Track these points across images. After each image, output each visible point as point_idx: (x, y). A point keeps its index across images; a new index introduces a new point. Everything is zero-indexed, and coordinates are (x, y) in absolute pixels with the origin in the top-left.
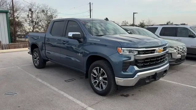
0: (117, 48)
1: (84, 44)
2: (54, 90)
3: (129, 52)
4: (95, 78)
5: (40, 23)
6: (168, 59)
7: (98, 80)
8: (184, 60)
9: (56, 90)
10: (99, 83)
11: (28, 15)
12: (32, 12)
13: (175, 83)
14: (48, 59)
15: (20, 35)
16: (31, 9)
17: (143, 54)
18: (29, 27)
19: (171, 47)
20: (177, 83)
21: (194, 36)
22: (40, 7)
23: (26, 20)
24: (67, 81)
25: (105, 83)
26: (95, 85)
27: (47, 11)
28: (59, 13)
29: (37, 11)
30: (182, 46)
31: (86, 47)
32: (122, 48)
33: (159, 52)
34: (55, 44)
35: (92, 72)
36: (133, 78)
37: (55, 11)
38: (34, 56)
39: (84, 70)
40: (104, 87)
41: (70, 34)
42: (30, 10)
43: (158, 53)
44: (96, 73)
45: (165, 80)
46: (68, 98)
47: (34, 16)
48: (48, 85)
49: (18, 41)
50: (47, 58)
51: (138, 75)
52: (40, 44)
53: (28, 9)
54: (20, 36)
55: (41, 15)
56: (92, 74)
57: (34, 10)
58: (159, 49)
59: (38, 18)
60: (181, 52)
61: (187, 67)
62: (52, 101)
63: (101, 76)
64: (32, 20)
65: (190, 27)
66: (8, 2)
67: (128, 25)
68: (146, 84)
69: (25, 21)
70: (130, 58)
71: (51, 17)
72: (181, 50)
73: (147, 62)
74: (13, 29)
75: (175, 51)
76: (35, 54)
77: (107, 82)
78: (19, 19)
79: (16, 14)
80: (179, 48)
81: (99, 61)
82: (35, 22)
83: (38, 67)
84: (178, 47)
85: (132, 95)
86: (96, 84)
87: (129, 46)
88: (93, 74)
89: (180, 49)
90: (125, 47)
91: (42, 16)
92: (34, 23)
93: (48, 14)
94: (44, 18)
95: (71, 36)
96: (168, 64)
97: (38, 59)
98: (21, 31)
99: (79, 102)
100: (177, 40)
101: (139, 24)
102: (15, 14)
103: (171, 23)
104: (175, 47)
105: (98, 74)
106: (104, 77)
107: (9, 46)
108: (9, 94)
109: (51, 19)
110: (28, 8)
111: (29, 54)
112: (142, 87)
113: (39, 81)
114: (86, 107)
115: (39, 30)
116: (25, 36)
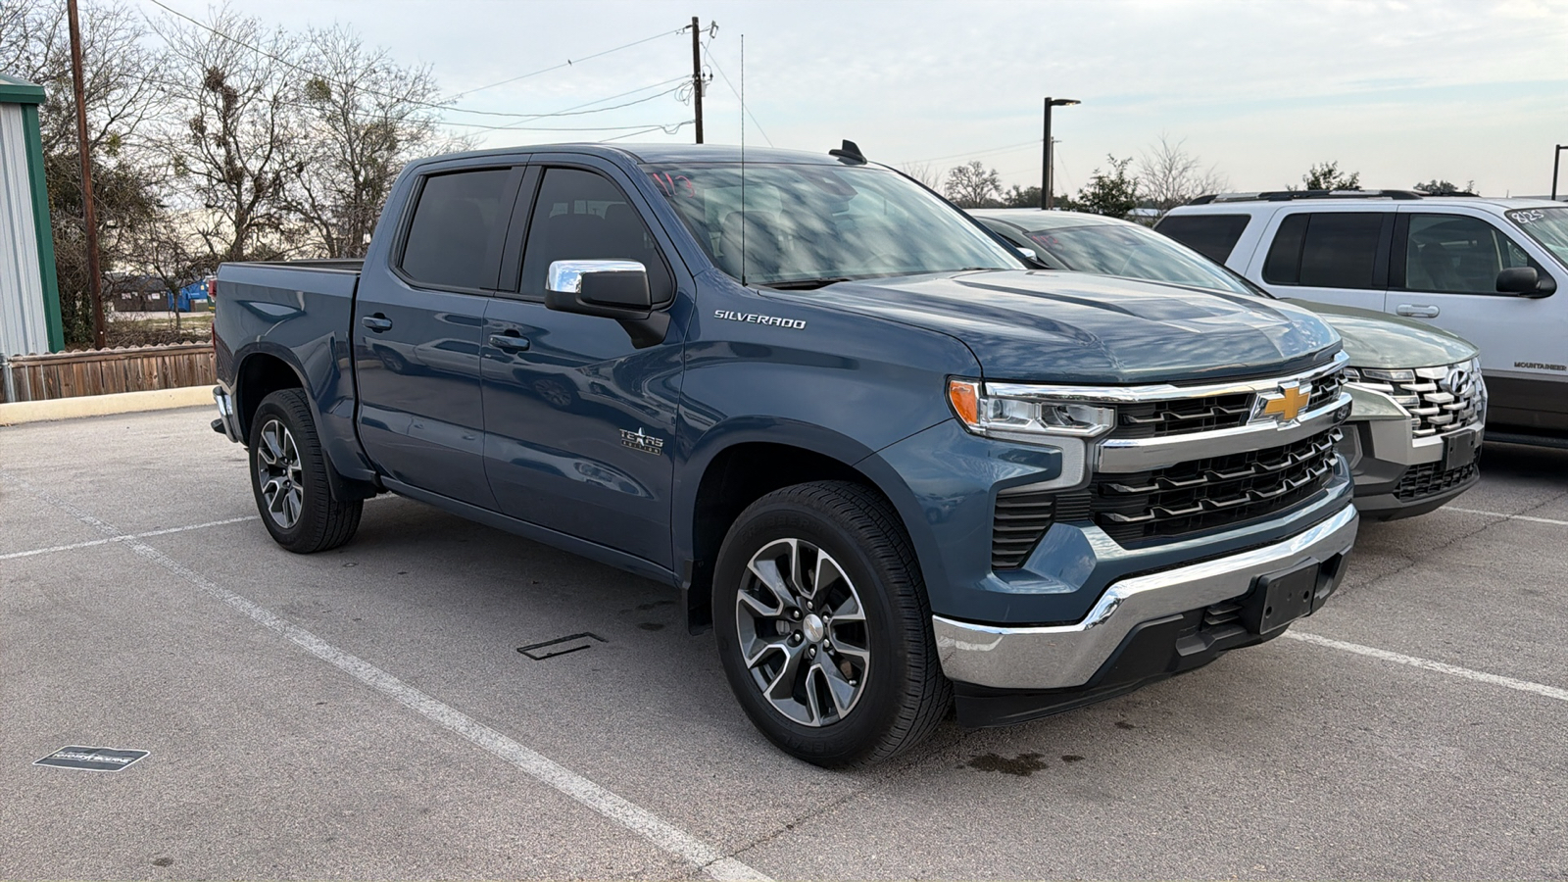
0: (948, 385)
1: (677, 358)
2: (438, 728)
3: (1048, 418)
4: (765, 628)
5: (295, 190)
6: (1345, 468)
7: (794, 643)
8: (1464, 473)
9: (458, 722)
10: (803, 663)
11: (198, 126)
12: (230, 97)
13: (1402, 659)
14: (380, 471)
15: (130, 280)
16: (223, 76)
17: (1160, 430)
18: (206, 221)
19: (1367, 374)
20: (1415, 662)
21: (1541, 285)
22: (295, 56)
23: (179, 162)
24: (536, 653)
25: (846, 666)
26: (769, 681)
27: (352, 85)
28: (441, 105)
29: (268, 93)
30: (1451, 366)
31: (690, 382)
32: (991, 387)
33: (1278, 417)
34: (428, 351)
35: (745, 580)
36: (1080, 627)
37: (418, 90)
38: (267, 451)
39: (676, 564)
40: (845, 696)
41: (565, 277)
42: (214, 81)
43: (1273, 425)
44: (777, 586)
45: (1326, 642)
46: (555, 791)
47: (246, 131)
48: (381, 684)
49: (118, 336)
50: (371, 465)
51: (1118, 602)
52: (308, 356)
53: (197, 76)
54: (136, 293)
55: (303, 124)
56: (742, 595)
57: (247, 81)
58: (1282, 391)
59: (276, 143)
60: (1443, 412)
61: (1484, 531)
62: (425, 811)
63: (818, 610)
64: (230, 161)
65: (1506, 213)
66: (34, 15)
67: (995, 195)
68: (1177, 666)
69: (171, 171)
70: (1053, 465)
71: (385, 134)
72: (1446, 397)
73: (1186, 497)
74: (74, 232)
75: (1399, 401)
76: (271, 439)
77: (866, 655)
78: (126, 153)
79: (98, 117)
80: (1425, 381)
81: (801, 486)
82: (257, 180)
83: (301, 541)
84: (1422, 373)
85: (1068, 759)
86: (776, 671)
87: (1037, 366)
88: (751, 593)
89: (1432, 386)
90: (1011, 373)
91: (309, 126)
92: (248, 183)
93: (359, 118)
94: (323, 144)
95: (572, 287)
96: (1349, 512)
97: (297, 474)
98: (139, 255)
99: (641, 819)
100: (1405, 317)
101: (1089, 190)
102: (91, 117)
103: (1346, 178)
104: (1394, 375)
105: (794, 593)
106: (842, 616)
107: (48, 375)
108: (80, 757)
109: (382, 156)
110: (197, 67)
111: (224, 438)
112: (1141, 695)
113: (313, 657)
114: (700, 861)
115: (285, 246)
116: (175, 291)
